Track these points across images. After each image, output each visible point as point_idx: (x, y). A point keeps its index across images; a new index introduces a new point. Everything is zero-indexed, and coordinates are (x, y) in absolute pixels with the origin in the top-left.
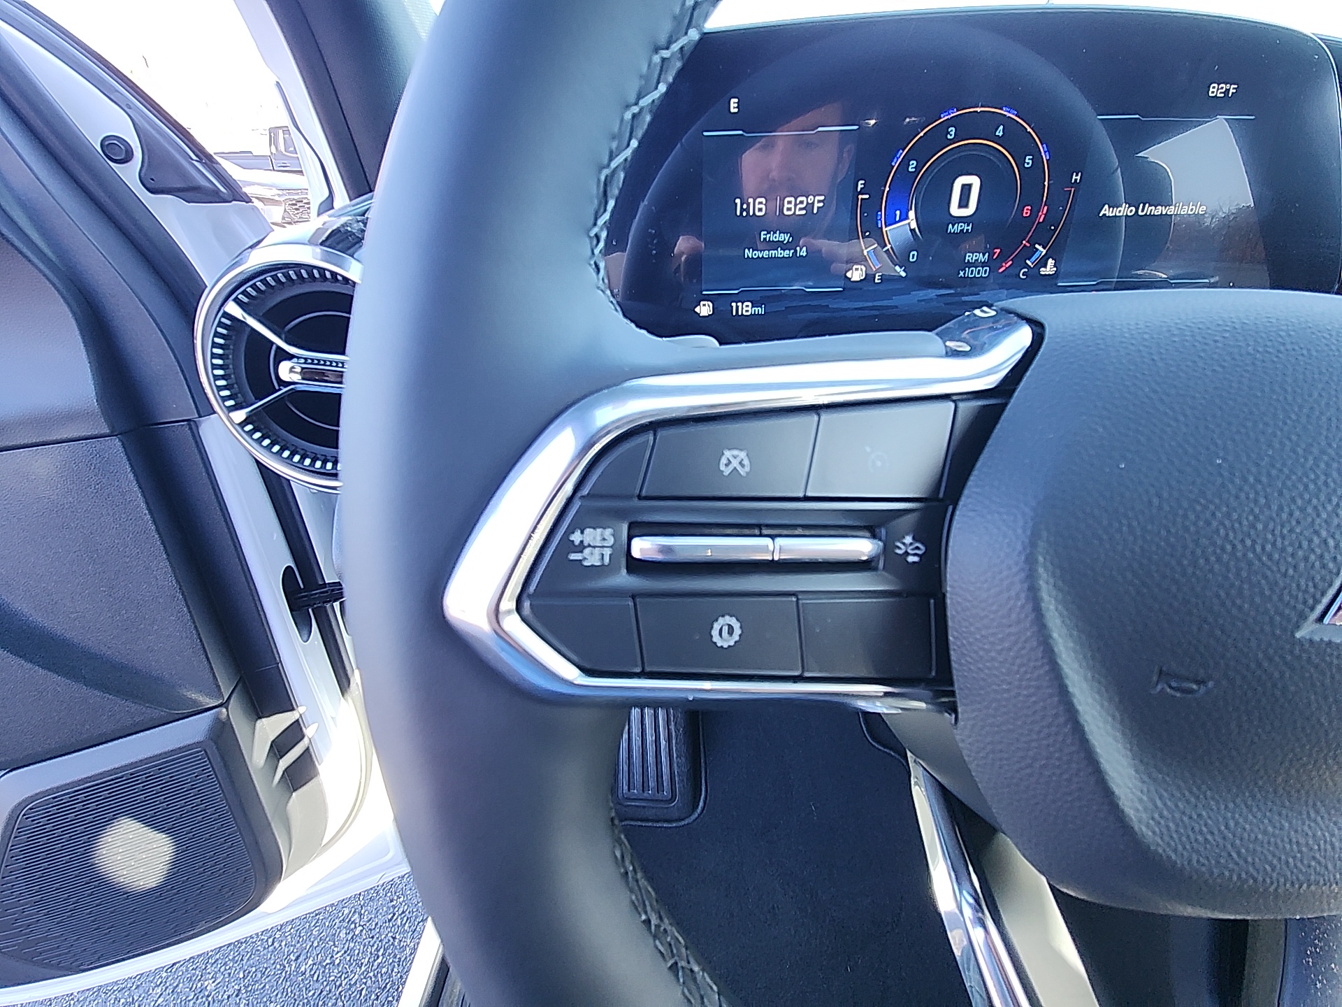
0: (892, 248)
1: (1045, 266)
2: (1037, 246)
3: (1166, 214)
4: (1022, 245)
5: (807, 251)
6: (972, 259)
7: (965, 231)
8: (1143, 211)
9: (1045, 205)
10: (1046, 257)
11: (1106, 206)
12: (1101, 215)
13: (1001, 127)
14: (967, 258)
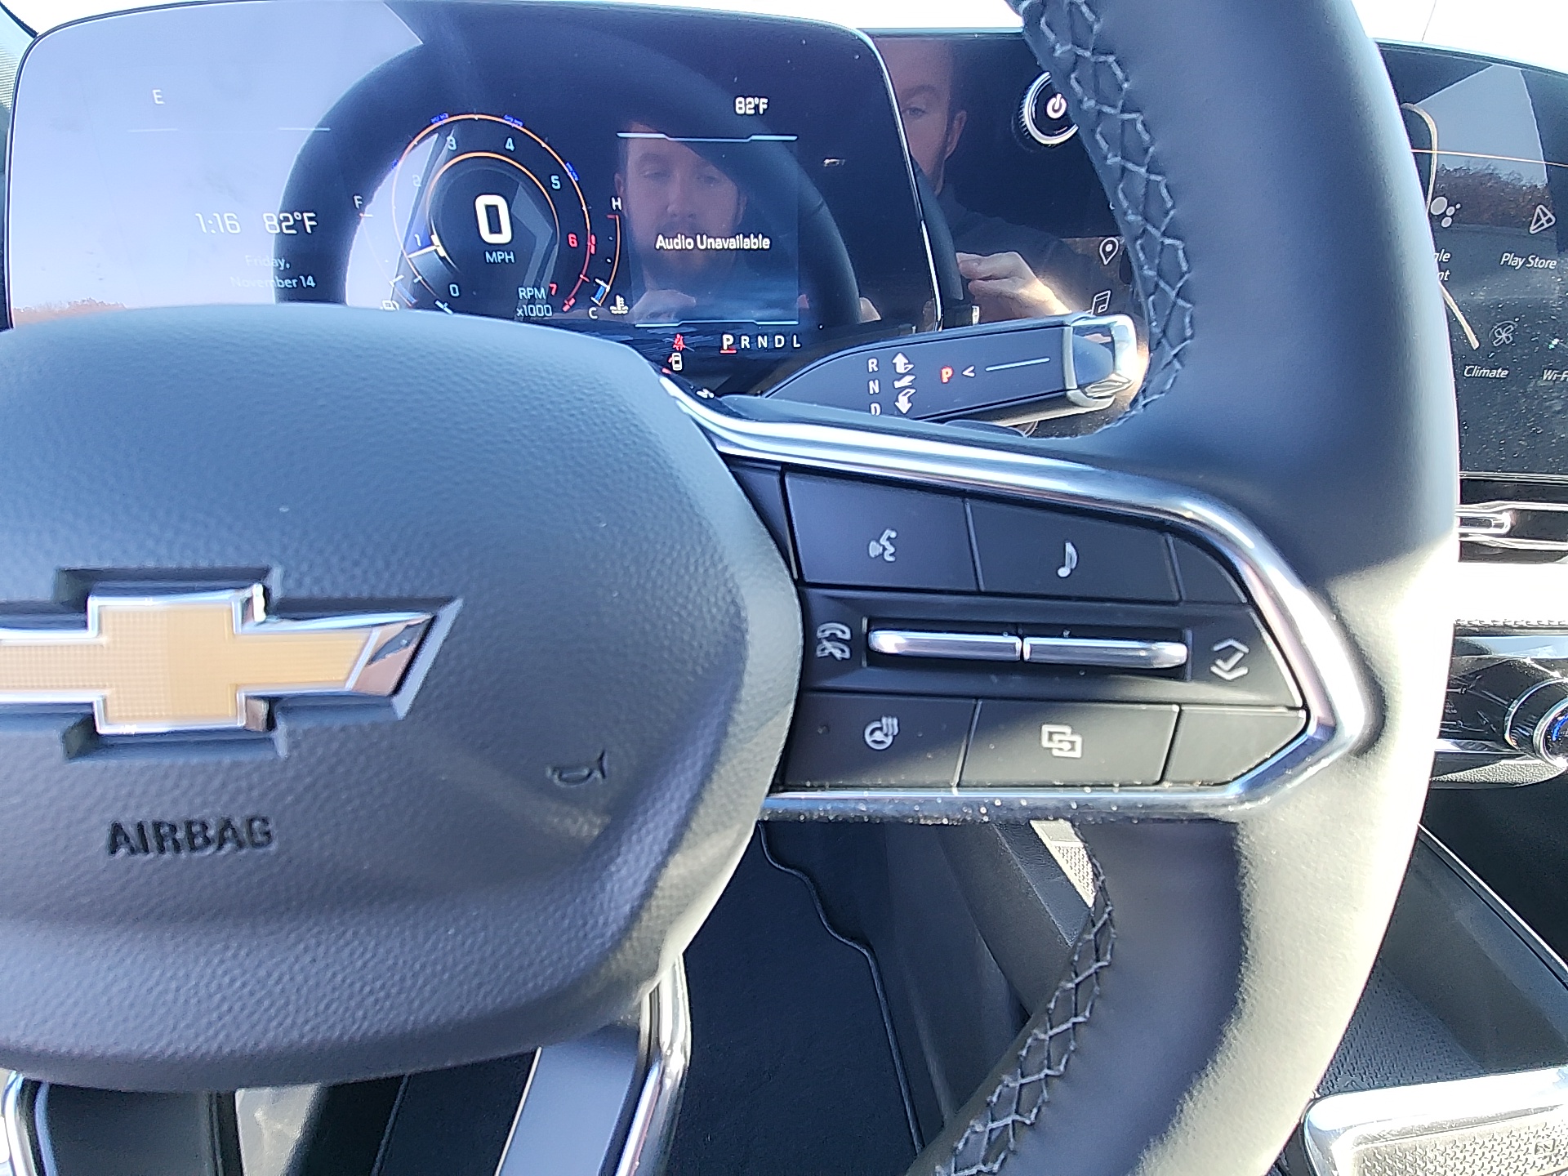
0: (423, 279)
1: (615, 304)
2: (597, 281)
3: (728, 248)
4: (581, 280)
5: (314, 281)
6: (526, 294)
7: (507, 261)
8: (702, 243)
9: (591, 234)
10: (612, 294)
11: (660, 237)
12: (658, 247)
13: (510, 140)
14: (521, 294)
